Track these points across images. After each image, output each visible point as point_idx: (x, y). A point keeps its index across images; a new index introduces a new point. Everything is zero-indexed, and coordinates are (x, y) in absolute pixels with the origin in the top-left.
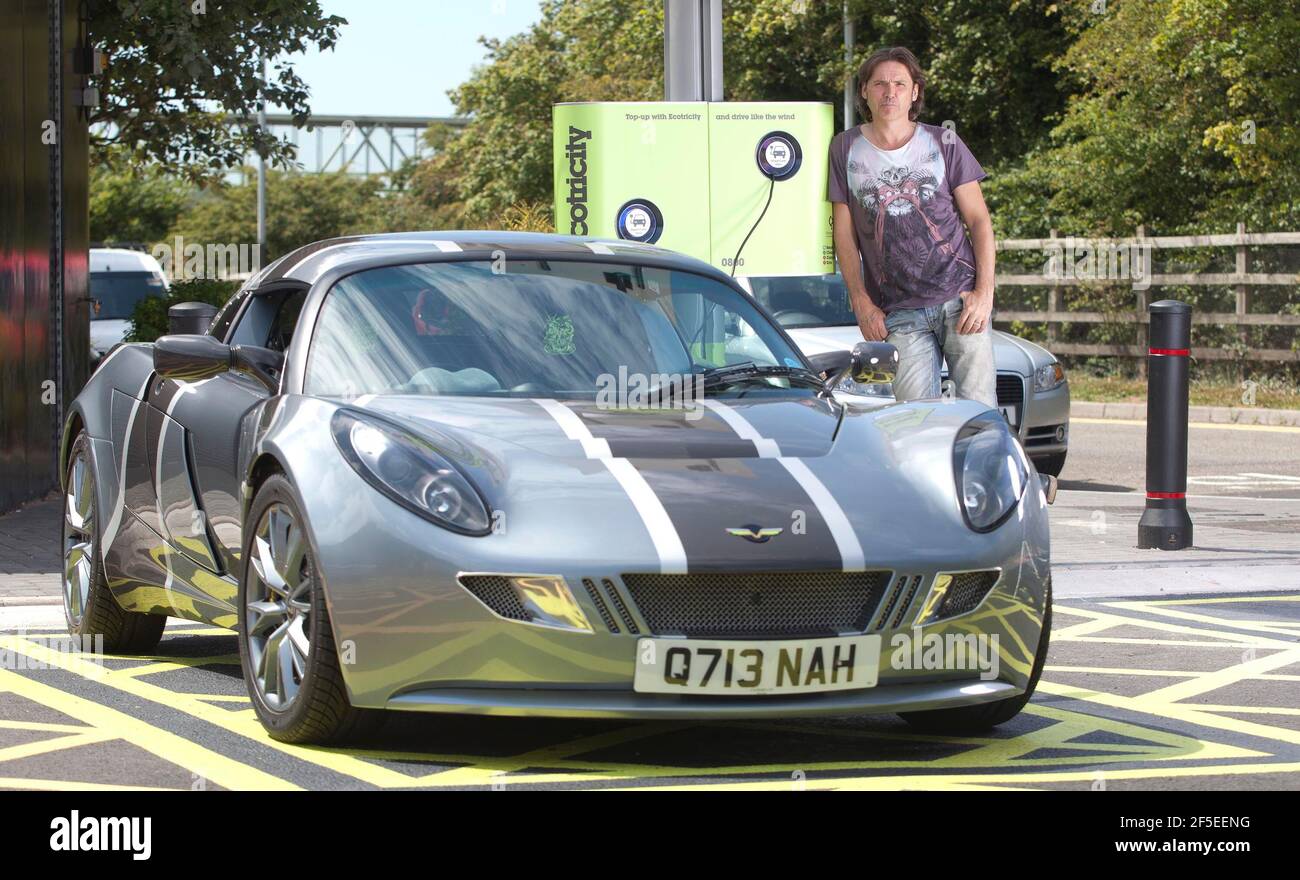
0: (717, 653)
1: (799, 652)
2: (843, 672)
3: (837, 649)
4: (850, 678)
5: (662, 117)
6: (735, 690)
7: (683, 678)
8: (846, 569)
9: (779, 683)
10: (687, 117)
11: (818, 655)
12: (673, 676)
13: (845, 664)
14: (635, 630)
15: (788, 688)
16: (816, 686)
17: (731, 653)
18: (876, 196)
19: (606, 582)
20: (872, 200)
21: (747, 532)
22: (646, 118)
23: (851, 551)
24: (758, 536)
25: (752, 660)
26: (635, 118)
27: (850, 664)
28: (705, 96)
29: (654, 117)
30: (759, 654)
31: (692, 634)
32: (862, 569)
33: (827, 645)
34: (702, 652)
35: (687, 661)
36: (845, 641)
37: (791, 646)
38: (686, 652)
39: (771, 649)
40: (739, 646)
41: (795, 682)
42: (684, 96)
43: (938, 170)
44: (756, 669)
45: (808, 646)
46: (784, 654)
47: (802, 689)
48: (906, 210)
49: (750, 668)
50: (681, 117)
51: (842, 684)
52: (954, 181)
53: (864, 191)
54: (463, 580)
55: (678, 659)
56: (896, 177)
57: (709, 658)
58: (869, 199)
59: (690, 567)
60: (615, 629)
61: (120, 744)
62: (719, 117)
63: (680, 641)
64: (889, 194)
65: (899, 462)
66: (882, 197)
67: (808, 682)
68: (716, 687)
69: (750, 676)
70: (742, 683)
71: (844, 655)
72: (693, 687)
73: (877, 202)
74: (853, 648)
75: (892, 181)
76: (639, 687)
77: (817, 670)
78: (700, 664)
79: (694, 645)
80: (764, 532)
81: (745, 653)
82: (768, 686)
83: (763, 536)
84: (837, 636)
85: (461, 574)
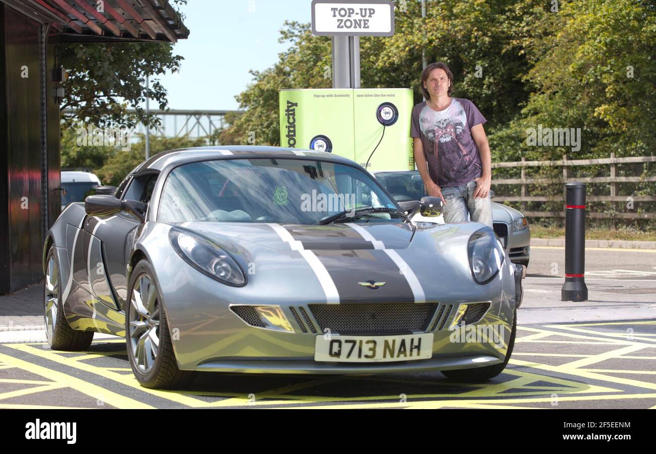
0: (354, 342)
1: (394, 341)
2: (415, 351)
3: (412, 340)
4: (418, 354)
5: (332, 96)
6: (363, 360)
7: (338, 354)
8: (416, 301)
9: (385, 356)
10: (344, 96)
11: (403, 343)
12: (333, 353)
13: (416, 347)
14: (315, 331)
15: (388, 359)
16: (402, 358)
17: (361, 342)
18: (434, 134)
19: (301, 308)
20: (432, 136)
21: (368, 284)
22: (324, 96)
23: (418, 292)
24: (374, 286)
25: (371, 345)
26: (318, 96)
27: (418, 347)
28: (352, 86)
29: (328, 96)
30: (375, 342)
31: (342, 333)
32: (424, 301)
33: (408, 338)
34: (347, 341)
35: (340, 346)
36: (416, 336)
37: (390, 339)
38: (339, 342)
39: (381, 340)
40: (365, 339)
41: (392, 356)
42: (342, 86)
43: (463, 119)
44: (373, 350)
45: (398, 339)
46: (386, 342)
47: (395, 359)
48: (448, 139)
49: (370, 349)
50: (341, 96)
51: (415, 357)
52: (471, 124)
53: (428, 132)
54: (232, 308)
55: (336, 345)
56: (443, 124)
57: (351, 345)
58: (431, 135)
59: (341, 301)
60: (305, 331)
61: (68, 390)
62: (359, 96)
63: (337, 337)
64: (440, 132)
65: (442, 252)
66: (437, 134)
67: (398, 356)
68: (354, 358)
69: (370, 353)
70: (366, 356)
71: (416, 343)
72: (343, 359)
73: (434, 136)
74: (420, 339)
75: (441, 126)
76: (317, 359)
77: (402, 350)
78: (346, 347)
79: (343, 338)
80: (377, 284)
81: (368, 342)
82: (379, 358)
83: (376, 286)
84: (412, 334)
85: (231, 305)
